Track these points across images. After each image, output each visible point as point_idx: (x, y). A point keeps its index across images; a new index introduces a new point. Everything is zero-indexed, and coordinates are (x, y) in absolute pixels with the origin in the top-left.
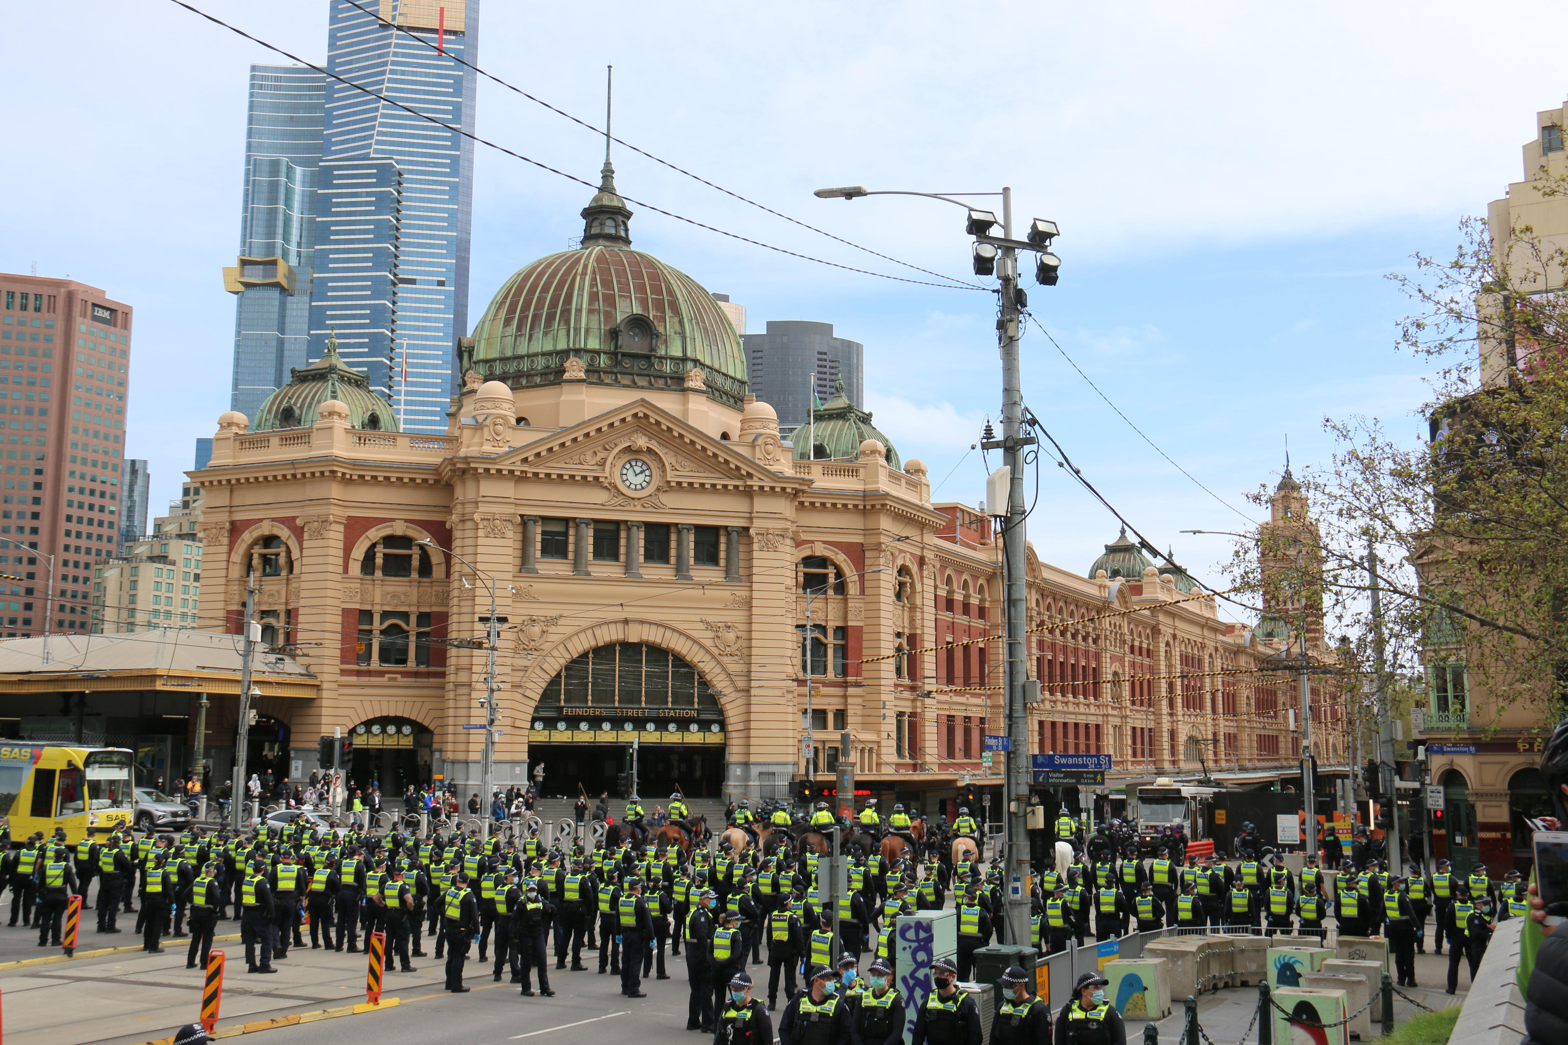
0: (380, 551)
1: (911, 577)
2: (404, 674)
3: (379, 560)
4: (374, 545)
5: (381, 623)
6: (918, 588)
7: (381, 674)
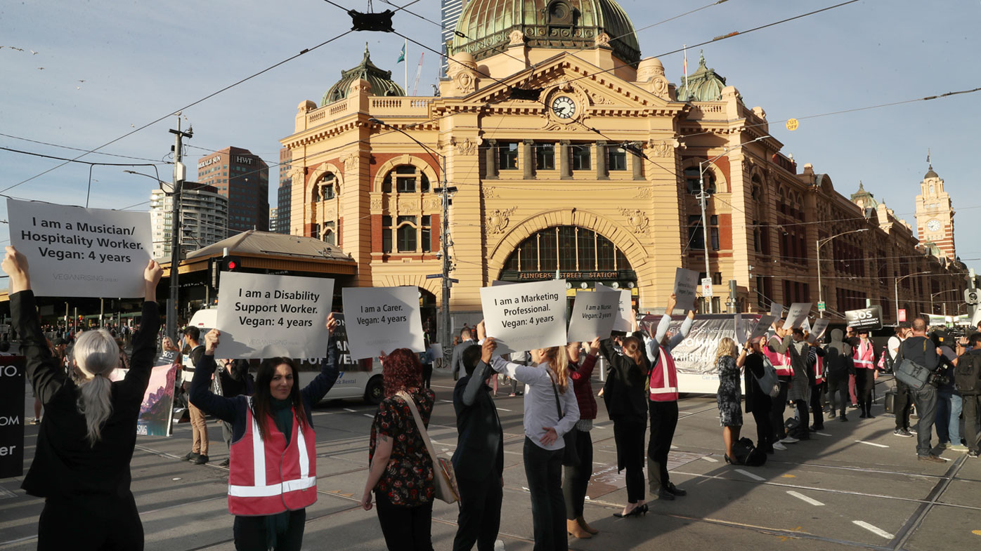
0: (394, 175)
1: (761, 183)
2: (414, 258)
3: (394, 182)
4: (390, 172)
5: (398, 224)
6: (766, 191)
7: (399, 258)
